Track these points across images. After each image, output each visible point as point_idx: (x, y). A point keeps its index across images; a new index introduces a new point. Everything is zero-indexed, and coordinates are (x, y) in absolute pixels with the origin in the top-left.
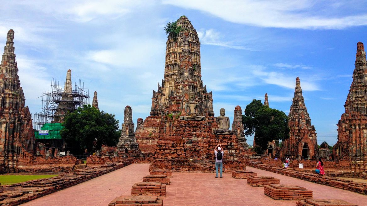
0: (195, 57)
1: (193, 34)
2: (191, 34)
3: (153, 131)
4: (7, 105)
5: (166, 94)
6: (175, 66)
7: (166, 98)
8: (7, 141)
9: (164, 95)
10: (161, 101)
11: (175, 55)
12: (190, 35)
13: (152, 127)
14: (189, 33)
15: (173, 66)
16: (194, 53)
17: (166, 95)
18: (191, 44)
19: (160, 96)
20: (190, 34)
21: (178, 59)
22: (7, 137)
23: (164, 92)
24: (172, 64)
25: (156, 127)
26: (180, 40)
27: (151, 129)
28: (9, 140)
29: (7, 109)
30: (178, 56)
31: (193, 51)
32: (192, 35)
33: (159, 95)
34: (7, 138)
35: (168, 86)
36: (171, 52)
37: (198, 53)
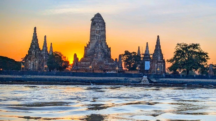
0: (104, 32)
3: (85, 64)
6: (94, 36)
11: (95, 31)
13: (84, 62)
18: (101, 27)
20: (101, 22)
21: (96, 33)
23: (89, 47)
25: (86, 62)
26: (97, 25)
31: (102, 30)
33: (87, 48)
35: (91, 45)
36: (93, 29)
37: (105, 30)
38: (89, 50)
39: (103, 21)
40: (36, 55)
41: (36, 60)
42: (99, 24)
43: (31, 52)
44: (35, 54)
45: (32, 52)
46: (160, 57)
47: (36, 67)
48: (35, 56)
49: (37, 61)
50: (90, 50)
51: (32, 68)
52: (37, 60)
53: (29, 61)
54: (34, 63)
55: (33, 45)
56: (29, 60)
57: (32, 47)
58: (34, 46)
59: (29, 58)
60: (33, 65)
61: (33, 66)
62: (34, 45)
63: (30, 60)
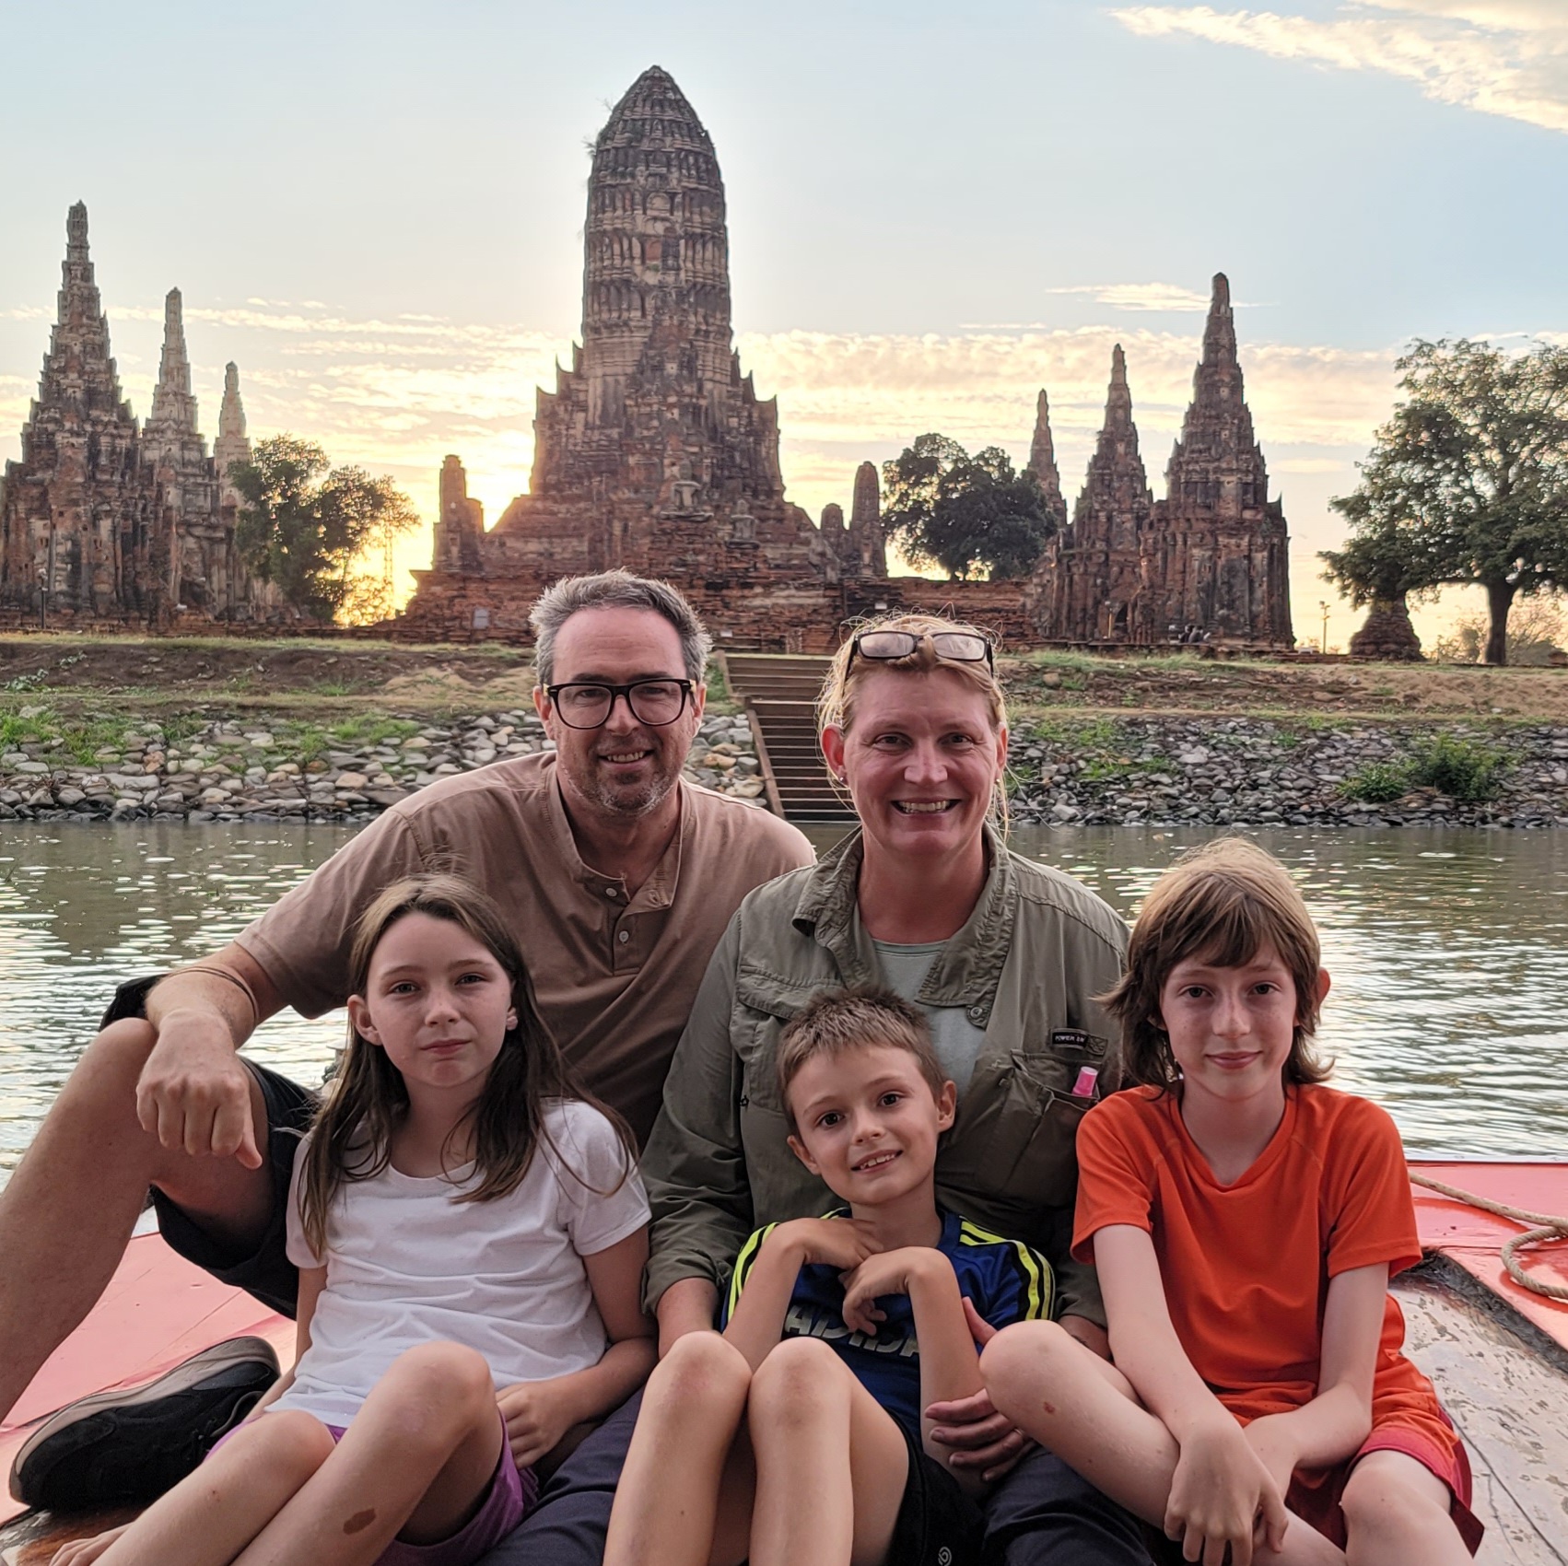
0: (709, 255)
1: (697, 154)
2: (689, 152)
3: (541, 554)
4: (103, 461)
5: (591, 403)
6: (624, 291)
7: (590, 419)
8: (120, 571)
9: (584, 409)
10: (572, 432)
11: (626, 246)
12: (686, 156)
13: (539, 537)
14: (682, 150)
15: (619, 290)
16: (702, 235)
17: (591, 409)
18: (687, 199)
19: (566, 410)
20: (683, 154)
21: (637, 262)
22: (119, 560)
23: (582, 397)
24: (612, 282)
25: (556, 536)
26: (642, 181)
27: (533, 546)
28: (125, 568)
29: (104, 471)
30: (637, 250)
31: (699, 231)
32: (691, 160)
33: (562, 408)
34: (120, 565)
35: (599, 372)
36: (608, 228)
37: (716, 237)
38: (580, 427)
39: (697, 147)
40: (96, 466)
41: (96, 518)
42: (662, 177)
43: (51, 444)
44: (81, 457)
45: (59, 438)
46: (1234, 479)
47: (104, 576)
48: (92, 477)
49: (105, 525)
50: (587, 426)
51: (64, 587)
52: (108, 513)
53: (39, 527)
54: (84, 538)
55: (63, 370)
56: (30, 512)
57: (60, 392)
58: (73, 385)
59: (35, 492)
60: (74, 557)
61: (76, 571)
62: (73, 376)
63: (42, 510)
